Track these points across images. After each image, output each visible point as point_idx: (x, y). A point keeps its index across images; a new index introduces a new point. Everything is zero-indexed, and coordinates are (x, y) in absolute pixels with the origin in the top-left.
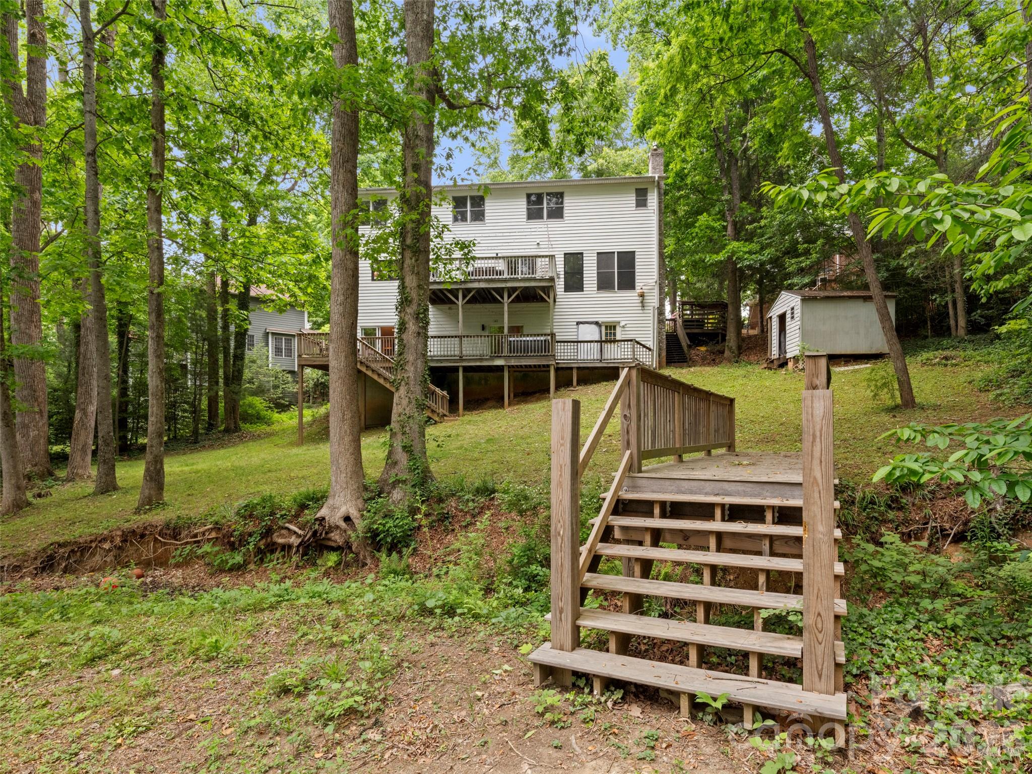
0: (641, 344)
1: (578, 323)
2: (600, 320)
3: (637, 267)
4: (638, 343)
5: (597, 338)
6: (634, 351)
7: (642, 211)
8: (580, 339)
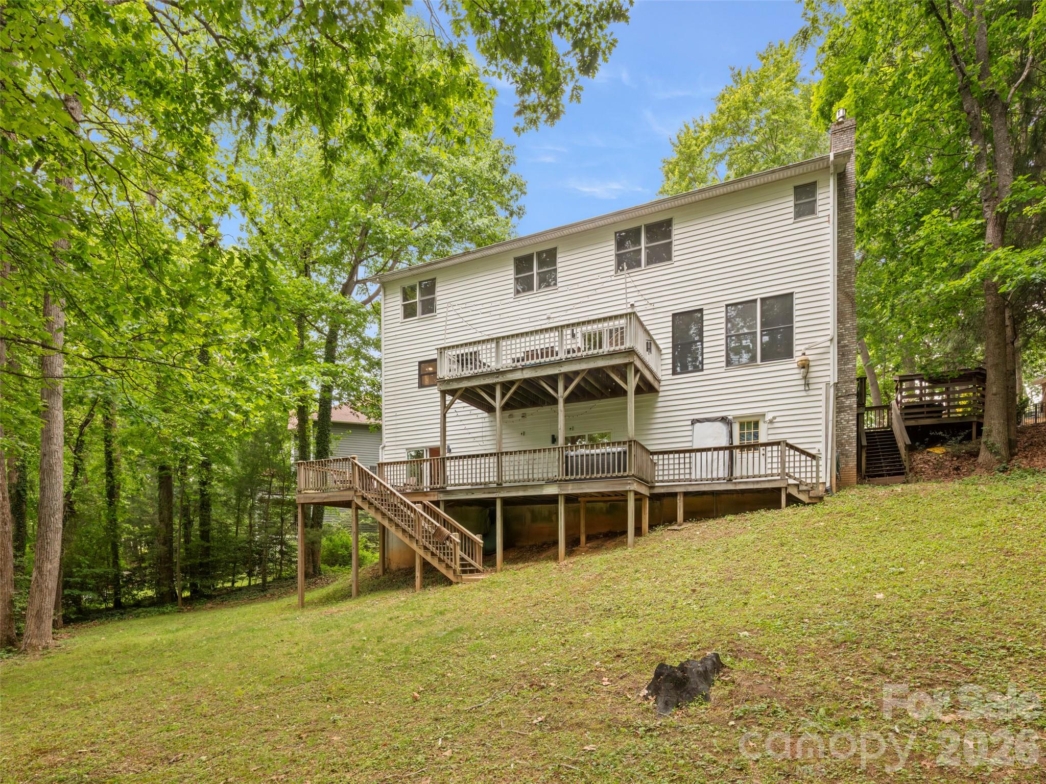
0: (797, 449)
1: (694, 422)
2: (730, 415)
3: (795, 319)
4: (791, 447)
5: (724, 442)
6: (783, 462)
7: (807, 222)
8: (694, 447)
